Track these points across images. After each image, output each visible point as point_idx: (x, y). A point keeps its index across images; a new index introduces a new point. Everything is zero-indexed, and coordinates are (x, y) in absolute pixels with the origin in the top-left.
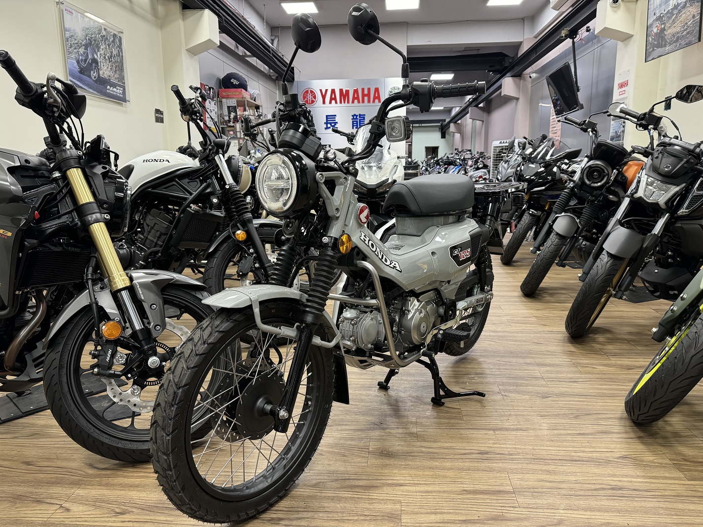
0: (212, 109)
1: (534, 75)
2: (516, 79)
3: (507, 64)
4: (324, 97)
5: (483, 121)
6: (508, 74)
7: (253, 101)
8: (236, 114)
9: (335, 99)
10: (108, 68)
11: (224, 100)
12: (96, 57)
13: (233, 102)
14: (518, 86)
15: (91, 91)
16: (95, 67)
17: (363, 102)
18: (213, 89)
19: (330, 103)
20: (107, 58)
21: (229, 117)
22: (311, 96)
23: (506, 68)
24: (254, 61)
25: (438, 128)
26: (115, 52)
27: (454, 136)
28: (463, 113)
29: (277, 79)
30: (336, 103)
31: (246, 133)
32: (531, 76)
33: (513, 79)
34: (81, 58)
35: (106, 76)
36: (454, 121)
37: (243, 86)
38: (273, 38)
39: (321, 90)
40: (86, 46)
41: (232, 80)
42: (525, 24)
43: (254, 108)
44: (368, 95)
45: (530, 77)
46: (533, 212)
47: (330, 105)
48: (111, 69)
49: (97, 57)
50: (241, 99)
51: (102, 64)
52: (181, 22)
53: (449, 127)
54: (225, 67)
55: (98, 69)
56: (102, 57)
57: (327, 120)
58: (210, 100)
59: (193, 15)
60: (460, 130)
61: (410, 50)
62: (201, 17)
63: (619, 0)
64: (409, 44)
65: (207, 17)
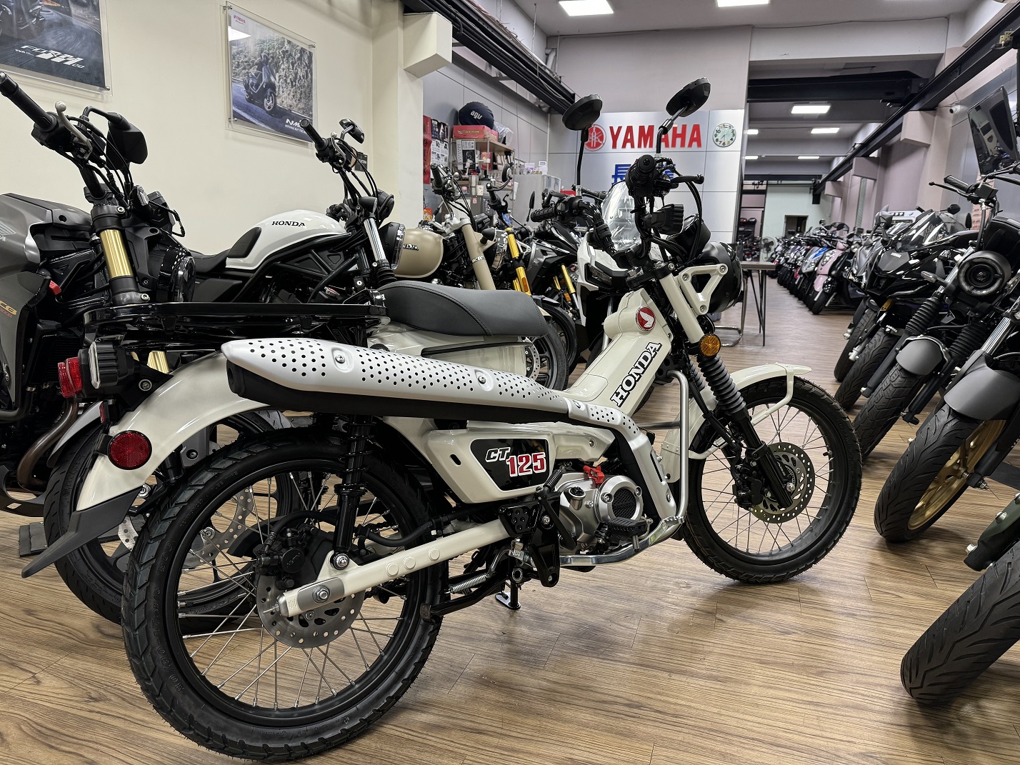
0: (440, 154)
1: (957, 108)
2: (928, 115)
3: (914, 90)
4: (615, 138)
5: (875, 180)
6: (916, 107)
7: (501, 144)
8: (474, 161)
9: (632, 141)
10: (289, 94)
11: (459, 142)
12: (273, 79)
13: (470, 145)
14: (929, 126)
15: (263, 125)
16: (271, 93)
17: (674, 145)
18: (444, 125)
19: (624, 146)
20: (289, 81)
21: (464, 165)
22: (597, 136)
23: (913, 95)
24: (511, 85)
25: (809, 188)
26: (301, 73)
27: (833, 201)
28: (846, 166)
29: (549, 111)
30: (633, 146)
31: (436, 189)
32: (953, 109)
33: (923, 116)
34: (251, 81)
35: (285, 106)
36: (832, 178)
37: (488, 121)
38: (548, 51)
39: (611, 128)
40: (260, 66)
42: (950, 25)
43: (503, 153)
44: (683, 136)
45: (952, 111)
46: (891, 330)
47: (624, 150)
48: (294, 96)
49: (275, 80)
50: (482, 141)
51: (281, 89)
52: (400, 31)
53: (824, 189)
54: (465, 92)
55: (275, 96)
56: (281, 80)
57: (616, 172)
58: (439, 141)
59: (417, 20)
60: (841, 192)
61: (754, 68)
62: (427, 23)
64: (754, 59)
65: (436, 23)
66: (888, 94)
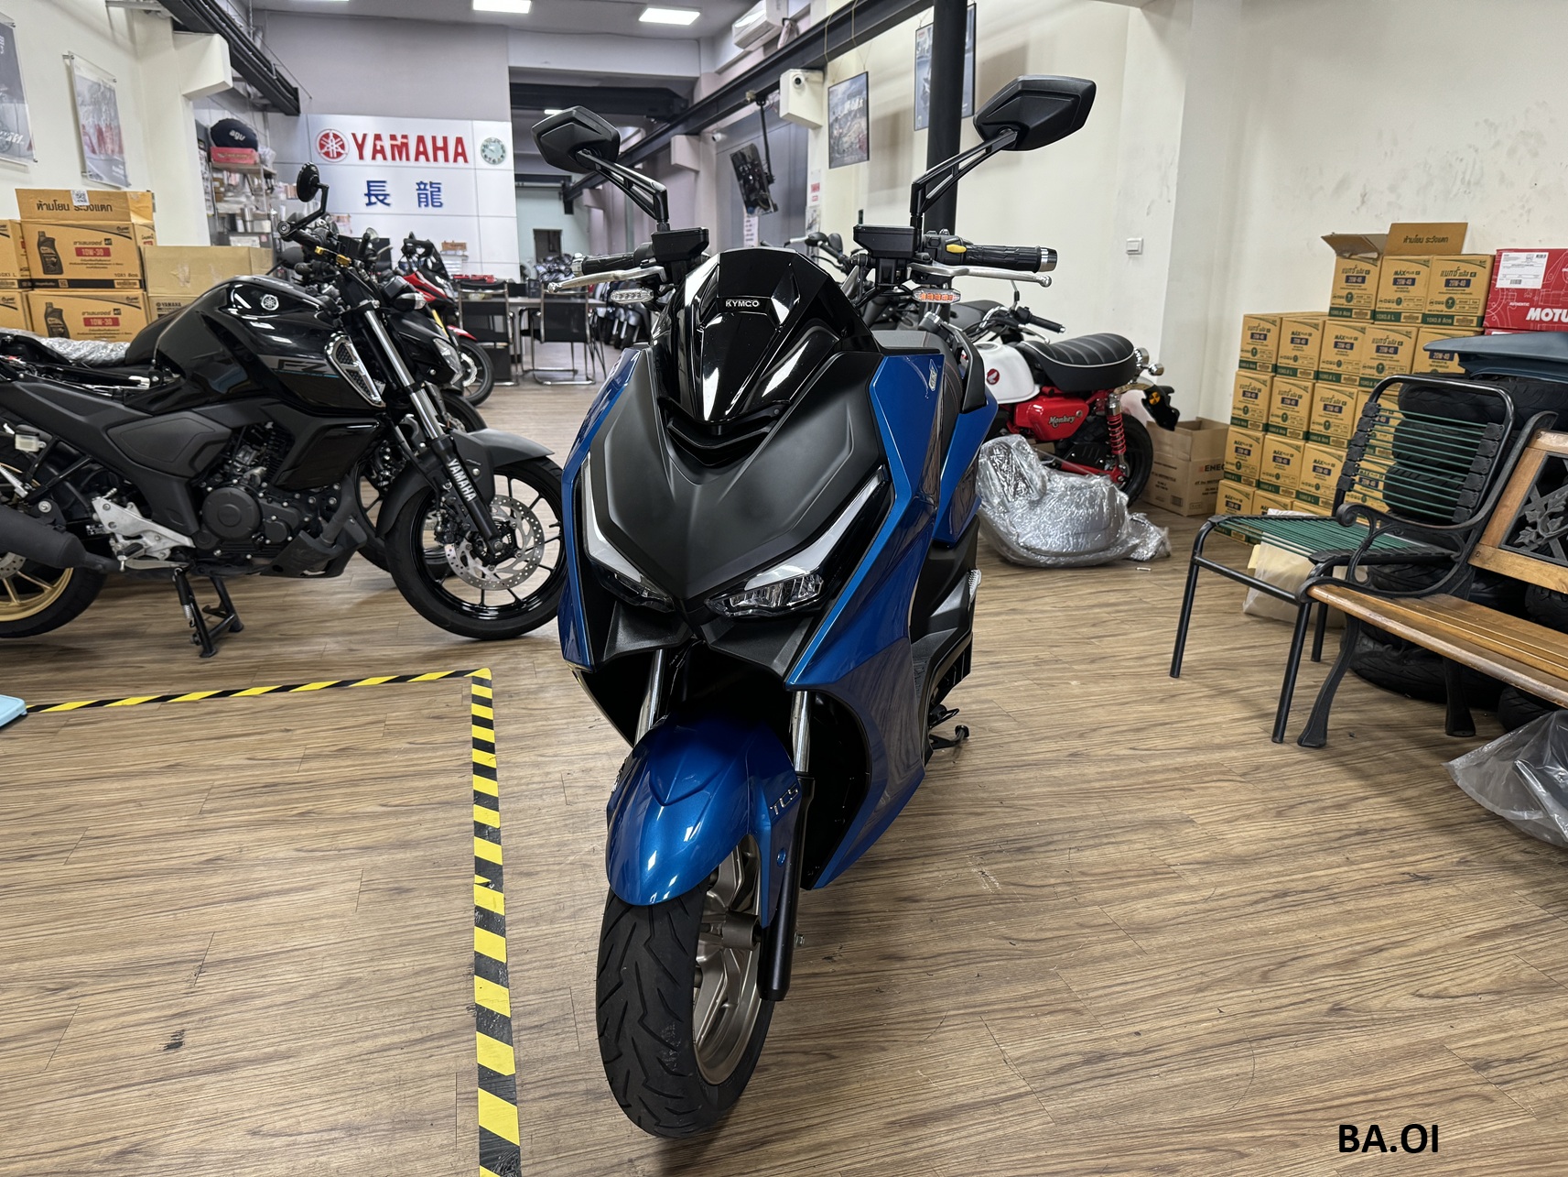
2: (693, 140)
4: (360, 147)
6: (680, 128)
9: (382, 152)
14: (697, 152)
17: (436, 159)
19: (374, 158)
22: (336, 143)
30: (385, 158)
32: (716, 136)
33: (688, 139)
39: (354, 135)
42: (701, 49)
43: (263, 176)
44: (445, 149)
45: (714, 139)
47: (374, 162)
52: (174, 52)
57: (369, 190)
59: (194, 41)
60: (603, 202)
61: (513, 72)
62: (207, 47)
63: (803, 79)
64: (513, 64)
65: (218, 46)
66: (650, 109)
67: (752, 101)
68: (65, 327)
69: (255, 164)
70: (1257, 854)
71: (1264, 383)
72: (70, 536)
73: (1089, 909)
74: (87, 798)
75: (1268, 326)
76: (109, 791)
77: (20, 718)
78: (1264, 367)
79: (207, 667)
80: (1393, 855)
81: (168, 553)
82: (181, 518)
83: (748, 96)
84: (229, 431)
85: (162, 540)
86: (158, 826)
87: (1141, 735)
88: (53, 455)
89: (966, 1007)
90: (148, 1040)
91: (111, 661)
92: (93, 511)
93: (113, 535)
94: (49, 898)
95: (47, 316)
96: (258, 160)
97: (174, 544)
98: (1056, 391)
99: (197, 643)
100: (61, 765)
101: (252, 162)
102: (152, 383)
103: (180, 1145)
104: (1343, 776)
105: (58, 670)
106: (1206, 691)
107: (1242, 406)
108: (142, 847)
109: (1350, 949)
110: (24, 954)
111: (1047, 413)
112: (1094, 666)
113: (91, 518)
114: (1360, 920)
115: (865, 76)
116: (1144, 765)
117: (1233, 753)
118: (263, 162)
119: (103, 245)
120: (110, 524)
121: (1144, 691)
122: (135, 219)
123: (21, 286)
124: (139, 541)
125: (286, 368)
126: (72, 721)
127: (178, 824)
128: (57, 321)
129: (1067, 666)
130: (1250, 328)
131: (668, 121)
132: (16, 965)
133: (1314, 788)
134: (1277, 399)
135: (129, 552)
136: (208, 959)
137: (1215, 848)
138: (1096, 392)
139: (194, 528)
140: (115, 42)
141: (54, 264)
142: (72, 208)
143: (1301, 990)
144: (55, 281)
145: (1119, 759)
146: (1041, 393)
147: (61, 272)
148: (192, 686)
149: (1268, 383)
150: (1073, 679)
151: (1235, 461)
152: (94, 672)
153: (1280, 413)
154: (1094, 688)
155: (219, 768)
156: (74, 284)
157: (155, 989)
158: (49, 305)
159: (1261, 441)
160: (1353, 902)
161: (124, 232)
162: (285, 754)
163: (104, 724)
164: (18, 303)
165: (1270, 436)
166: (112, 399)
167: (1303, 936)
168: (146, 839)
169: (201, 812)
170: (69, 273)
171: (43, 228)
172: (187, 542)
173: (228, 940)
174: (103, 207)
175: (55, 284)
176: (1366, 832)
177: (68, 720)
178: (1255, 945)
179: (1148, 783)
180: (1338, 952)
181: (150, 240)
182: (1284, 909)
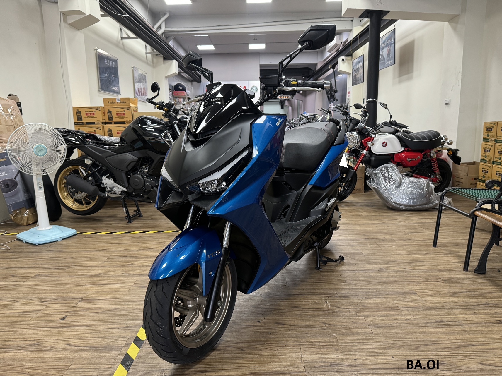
3: (310, 74)
5: (302, 101)
23: (310, 75)
25: (279, 103)
27: (288, 108)
37: (184, 90)
41: (179, 87)
42: (319, 54)
52: (163, 65)
53: (285, 103)
59: (168, 62)
60: (291, 104)
61: (261, 66)
62: (172, 63)
63: (345, 59)
64: (261, 64)
65: (175, 63)
66: (303, 74)
67: (331, 68)
68: (112, 135)
69: (185, 95)
70: (437, 307)
71: (492, 146)
72: (95, 187)
73: (360, 317)
74: (79, 256)
75: (492, 125)
76: (85, 254)
77: (75, 235)
78: (492, 140)
79: (128, 225)
80: (496, 313)
81: (120, 192)
82: (124, 183)
83: (330, 66)
84: (137, 158)
85: (119, 189)
86: (92, 264)
87: (411, 265)
88: (94, 165)
89: (297, 342)
90: (57, 317)
91: (104, 223)
92: (102, 180)
93: (107, 187)
94: (55, 279)
95: (108, 131)
96: (186, 94)
97: (122, 190)
98: (410, 150)
99: (127, 219)
100: (78, 247)
101: (184, 95)
102: (119, 145)
103: (48, 344)
104: (488, 284)
105: (91, 224)
106: (445, 252)
107: (484, 155)
108: (85, 269)
109: (459, 343)
110: (42, 292)
111: (406, 157)
112: (405, 242)
113: (102, 182)
114: (469, 334)
115: (362, 56)
116: (407, 274)
117: (445, 273)
118: (188, 95)
119: (123, 112)
120: (106, 184)
121: (420, 251)
122: (131, 105)
123: (102, 124)
124: (113, 189)
125: (150, 140)
126: (87, 237)
127: (97, 264)
128: (111, 133)
129: (394, 241)
130: (486, 127)
131: (308, 77)
132: (38, 294)
133: (473, 287)
134: (497, 152)
135: (109, 192)
136: (84, 299)
137: (421, 303)
138: (426, 150)
139: (127, 186)
140: (147, 63)
141: (111, 118)
142: (116, 103)
143: (430, 354)
144: (111, 122)
145: (398, 271)
146: (404, 150)
147: (113, 120)
148: (121, 230)
149: (493, 146)
150: (394, 245)
151: (482, 175)
152: (99, 225)
153: (498, 157)
154: (401, 249)
155: (115, 251)
156: (116, 123)
157: (66, 304)
158: (109, 129)
159: (491, 167)
160: (469, 328)
161: (128, 109)
162: (134, 249)
163: (94, 238)
164: (101, 128)
165: (494, 166)
166: (108, 149)
167: (441, 336)
168: (87, 267)
169: (104, 262)
170: (115, 120)
171: (108, 108)
172: (125, 190)
173: (91, 294)
174: (124, 102)
175: (111, 123)
176: (488, 304)
177: (86, 236)
178: (419, 337)
179: (406, 280)
180: (453, 344)
181: (136, 111)
182: (438, 326)
